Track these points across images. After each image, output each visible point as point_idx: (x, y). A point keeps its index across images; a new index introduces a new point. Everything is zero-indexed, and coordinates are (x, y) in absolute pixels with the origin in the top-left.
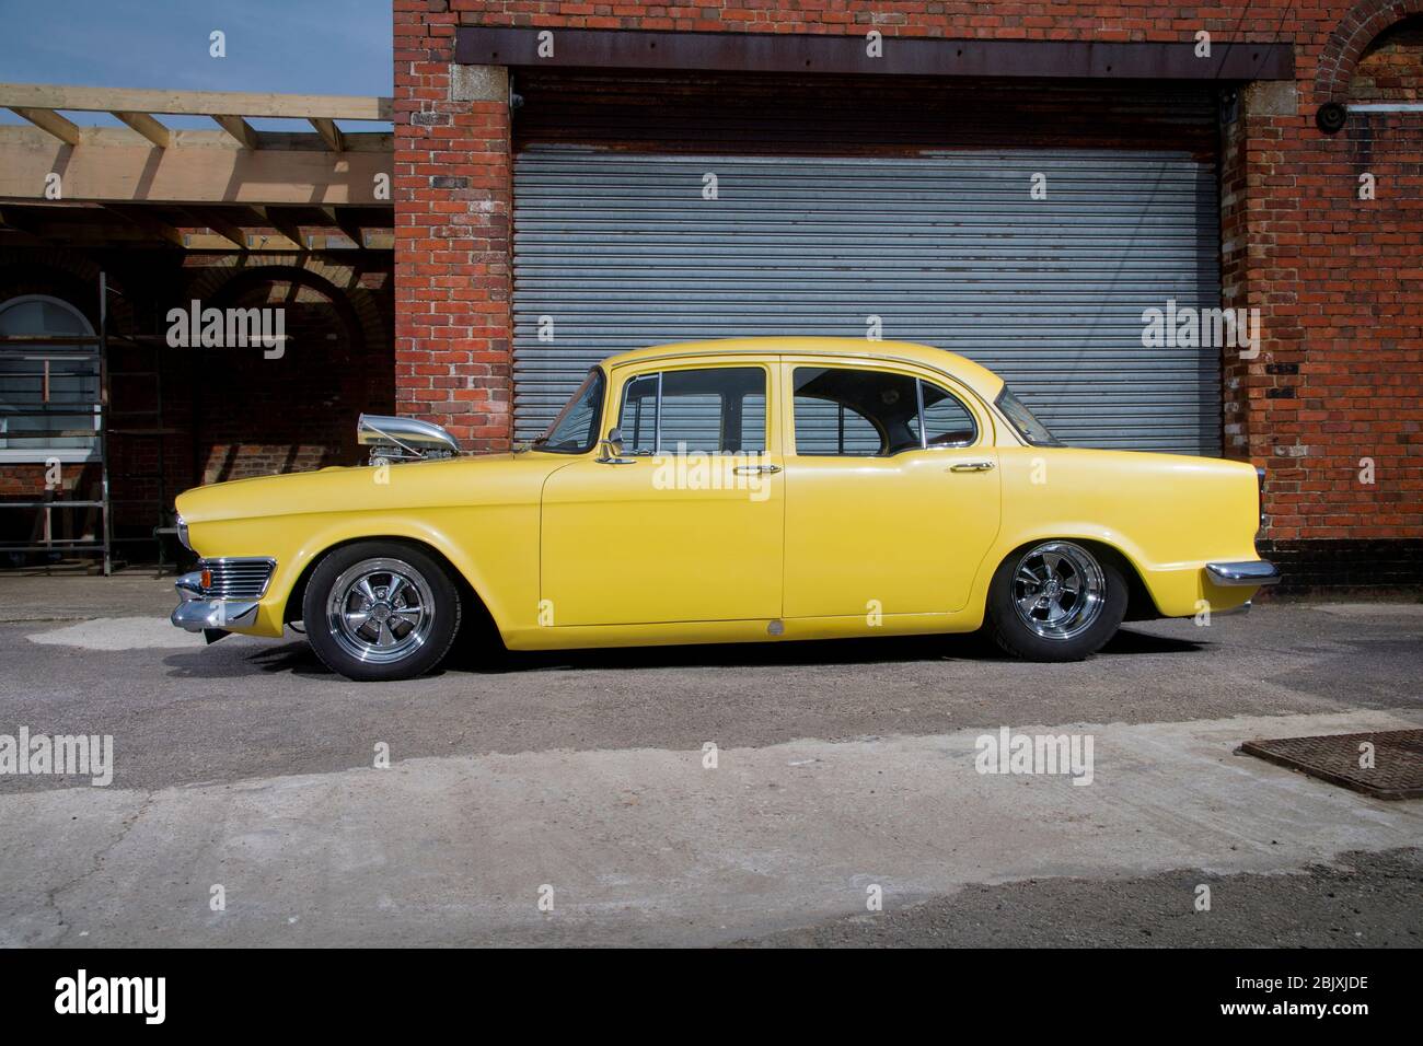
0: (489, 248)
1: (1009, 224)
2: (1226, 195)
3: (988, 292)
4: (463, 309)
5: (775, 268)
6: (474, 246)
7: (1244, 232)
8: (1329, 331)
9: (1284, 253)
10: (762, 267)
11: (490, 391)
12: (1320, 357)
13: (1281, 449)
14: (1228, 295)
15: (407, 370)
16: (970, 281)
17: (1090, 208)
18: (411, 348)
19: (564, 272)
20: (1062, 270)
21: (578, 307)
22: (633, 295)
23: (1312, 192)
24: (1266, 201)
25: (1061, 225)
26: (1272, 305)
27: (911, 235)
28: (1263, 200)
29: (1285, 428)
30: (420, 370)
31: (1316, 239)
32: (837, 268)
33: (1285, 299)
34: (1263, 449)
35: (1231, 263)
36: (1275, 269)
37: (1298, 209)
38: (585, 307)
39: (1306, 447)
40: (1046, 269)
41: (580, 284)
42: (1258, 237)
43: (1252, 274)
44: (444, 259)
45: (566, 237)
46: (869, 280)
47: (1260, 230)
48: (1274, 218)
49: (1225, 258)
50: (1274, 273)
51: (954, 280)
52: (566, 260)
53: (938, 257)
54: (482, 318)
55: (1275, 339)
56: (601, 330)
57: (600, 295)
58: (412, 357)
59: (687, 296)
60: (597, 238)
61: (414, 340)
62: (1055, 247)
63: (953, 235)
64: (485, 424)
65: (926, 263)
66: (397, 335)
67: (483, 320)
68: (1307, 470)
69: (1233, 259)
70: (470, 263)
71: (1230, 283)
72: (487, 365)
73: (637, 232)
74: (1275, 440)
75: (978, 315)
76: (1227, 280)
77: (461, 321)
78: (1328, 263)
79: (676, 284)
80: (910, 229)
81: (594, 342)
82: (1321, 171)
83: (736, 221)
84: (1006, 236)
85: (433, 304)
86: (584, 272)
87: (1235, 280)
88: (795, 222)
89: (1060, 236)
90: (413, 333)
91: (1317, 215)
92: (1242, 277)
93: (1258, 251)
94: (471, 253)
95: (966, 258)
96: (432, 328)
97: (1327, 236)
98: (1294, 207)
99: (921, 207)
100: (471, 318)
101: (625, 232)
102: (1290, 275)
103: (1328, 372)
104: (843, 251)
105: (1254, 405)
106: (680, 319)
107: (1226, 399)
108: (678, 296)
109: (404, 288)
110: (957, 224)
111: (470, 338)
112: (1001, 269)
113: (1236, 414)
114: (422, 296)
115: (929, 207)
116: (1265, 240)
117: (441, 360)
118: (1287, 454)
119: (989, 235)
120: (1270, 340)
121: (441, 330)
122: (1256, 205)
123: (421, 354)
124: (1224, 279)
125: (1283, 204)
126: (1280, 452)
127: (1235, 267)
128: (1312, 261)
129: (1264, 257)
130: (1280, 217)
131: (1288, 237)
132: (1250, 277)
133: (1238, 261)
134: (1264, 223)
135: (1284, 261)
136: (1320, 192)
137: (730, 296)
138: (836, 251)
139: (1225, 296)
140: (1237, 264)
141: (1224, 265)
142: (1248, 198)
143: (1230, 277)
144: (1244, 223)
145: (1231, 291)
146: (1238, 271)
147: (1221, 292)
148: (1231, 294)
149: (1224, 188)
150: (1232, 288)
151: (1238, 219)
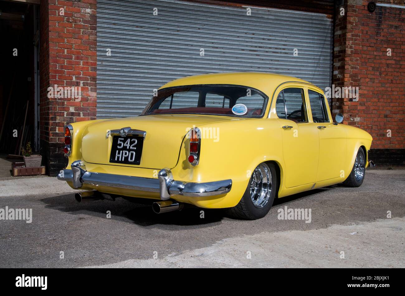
0: (89, 29)
1: (270, 36)
2: (337, 31)
3: (263, 60)
4: (78, 53)
5: (192, 45)
6: (84, 27)
7: (344, 44)
8: (367, 80)
9: (356, 52)
10: (187, 45)
11: (89, 88)
12: (364, 88)
13: (352, 119)
14: (336, 65)
15: (54, 77)
16: (257, 55)
17: (295, 32)
18: (56, 68)
19: (113, 41)
20: (286, 53)
21: (118, 55)
22: (140, 52)
23: (365, 32)
24: (352, 34)
25: (286, 37)
26: (352, 70)
27: (238, 37)
28: (351, 34)
29: (354, 112)
30: (60, 77)
31: (365, 48)
32: (213, 47)
33: (356, 68)
34: (347, 118)
35: (338, 54)
36: (353, 58)
37: (361, 38)
38: (121, 55)
39: (359, 118)
40: (281, 53)
41: (119, 46)
42: (349, 46)
44: (70, 31)
45: (114, 26)
46: (224, 53)
47: (349, 44)
48: (354, 40)
49: (335, 53)
50: (353, 59)
51: (252, 55)
52: (114, 36)
53: (247, 46)
54: (86, 58)
55: (352, 82)
56: (127, 65)
57: (127, 51)
58: (57, 72)
59: (160, 54)
60: (126, 28)
61: (58, 65)
62: (284, 45)
63: (252, 38)
64: (87, 101)
65: (243, 48)
66: (50, 62)
67: (87, 58)
68: (359, 126)
69: (339, 53)
70: (81, 34)
71: (337, 61)
72: (88, 77)
73: (141, 27)
74: (351, 115)
75: (259, 68)
76: (336, 60)
77: (78, 58)
78: (368, 57)
79: (156, 49)
80: (238, 35)
81: (125, 69)
82: (368, 25)
83: (178, 26)
84: (269, 40)
85: (66, 50)
86: (121, 41)
87: (339, 60)
88: (199, 29)
89: (286, 41)
90: (57, 62)
91: (366, 40)
92: (343, 60)
93: (349, 51)
94: (82, 30)
95: (256, 47)
96: (66, 60)
97: (368, 47)
98: (359, 37)
99: (242, 27)
100: (82, 57)
101: (137, 27)
102: (357, 60)
103: (366, 93)
104: (216, 41)
105: (345, 104)
106: (157, 63)
107: (333, 101)
108: (157, 54)
109: (53, 42)
110: (253, 34)
111: (81, 65)
112: (267, 52)
113: (337, 106)
114: (61, 46)
115: (245, 27)
116: (351, 47)
117: (69, 73)
118: (354, 120)
119: (264, 39)
120: (351, 82)
121: (69, 61)
122: (349, 35)
123: (60, 70)
124: (334, 60)
125: (357, 36)
126: (352, 120)
127: (340, 56)
128: (364, 56)
129: (350, 53)
130: (356, 40)
131: (357, 47)
132: (346, 60)
133: (341, 54)
134: (351, 42)
135: (356, 55)
136: (367, 32)
137: (176, 55)
138: (213, 41)
139: (335, 65)
140: (341, 55)
141: (335, 55)
142: (346, 32)
143: (337, 59)
144: (344, 41)
145: (337, 64)
146: (341, 57)
147: (333, 64)
148: (337, 65)
149: (336, 28)
150: (338, 63)
151: (342, 40)
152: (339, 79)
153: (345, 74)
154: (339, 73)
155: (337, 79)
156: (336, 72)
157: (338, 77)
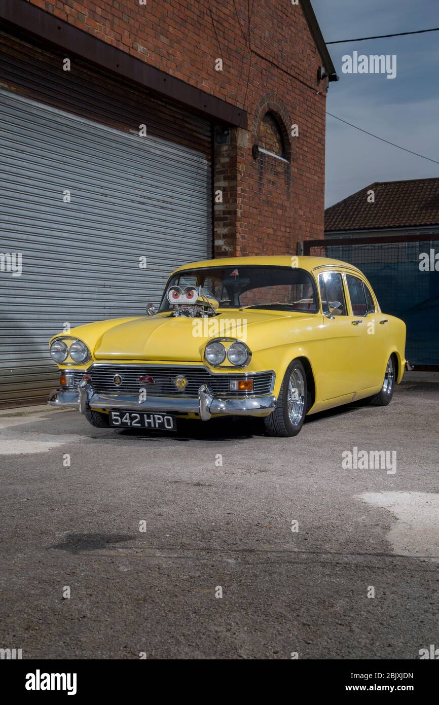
1: (157, 181)
2: (219, 180)
3: (151, 218)
7: (235, 202)
9: (245, 215)
14: (219, 232)
20: (172, 210)
25: (172, 184)
26: (242, 240)
31: (251, 210)
32: (103, 195)
33: (245, 238)
35: (222, 216)
36: (242, 223)
40: (168, 209)
42: (240, 206)
43: (238, 224)
47: (240, 203)
48: (243, 197)
49: (217, 213)
51: (141, 209)
53: (136, 195)
62: (170, 197)
63: (141, 183)
69: (224, 214)
71: (221, 226)
76: (219, 225)
78: (254, 222)
82: (253, 177)
84: (156, 187)
87: (225, 225)
89: (172, 191)
91: (252, 198)
92: (232, 224)
93: (239, 213)
95: (145, 197)
97: (254, 209)
98: (247, 193)
102: (246, 226)
104: (105, 184)
110: (142, 177)
112: (155, 206)
116: (241, 209)
119: (152, 186)
122: (239, 190)
124: (215, 223)
125: (245, 191)
127: (225, 219)
128: (251, 220)
129: (241, 217)
131: (245, 207)
134: (242, 200)
135: (244, 219)
136: (252, 187)
139: (217, 232)
140: (227, 217)
141: (216, 216)
142: (236, 186)
143: (221, 223)
144: (234, 198)
145: (221, 230)
146: (228, 221)
147: (213, 230)
148: (222, 232)
149: (217, 176)
150: (223, 229)
151: (229, 196)
152: (227, 252)
153: (237, 246)
154: (225, 244)
155: (223, 252)
156: (219, 242)
157: (223, 250)
